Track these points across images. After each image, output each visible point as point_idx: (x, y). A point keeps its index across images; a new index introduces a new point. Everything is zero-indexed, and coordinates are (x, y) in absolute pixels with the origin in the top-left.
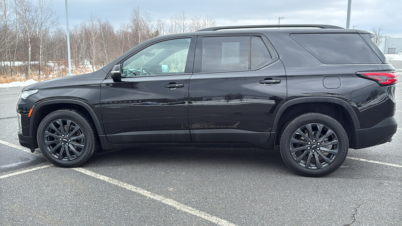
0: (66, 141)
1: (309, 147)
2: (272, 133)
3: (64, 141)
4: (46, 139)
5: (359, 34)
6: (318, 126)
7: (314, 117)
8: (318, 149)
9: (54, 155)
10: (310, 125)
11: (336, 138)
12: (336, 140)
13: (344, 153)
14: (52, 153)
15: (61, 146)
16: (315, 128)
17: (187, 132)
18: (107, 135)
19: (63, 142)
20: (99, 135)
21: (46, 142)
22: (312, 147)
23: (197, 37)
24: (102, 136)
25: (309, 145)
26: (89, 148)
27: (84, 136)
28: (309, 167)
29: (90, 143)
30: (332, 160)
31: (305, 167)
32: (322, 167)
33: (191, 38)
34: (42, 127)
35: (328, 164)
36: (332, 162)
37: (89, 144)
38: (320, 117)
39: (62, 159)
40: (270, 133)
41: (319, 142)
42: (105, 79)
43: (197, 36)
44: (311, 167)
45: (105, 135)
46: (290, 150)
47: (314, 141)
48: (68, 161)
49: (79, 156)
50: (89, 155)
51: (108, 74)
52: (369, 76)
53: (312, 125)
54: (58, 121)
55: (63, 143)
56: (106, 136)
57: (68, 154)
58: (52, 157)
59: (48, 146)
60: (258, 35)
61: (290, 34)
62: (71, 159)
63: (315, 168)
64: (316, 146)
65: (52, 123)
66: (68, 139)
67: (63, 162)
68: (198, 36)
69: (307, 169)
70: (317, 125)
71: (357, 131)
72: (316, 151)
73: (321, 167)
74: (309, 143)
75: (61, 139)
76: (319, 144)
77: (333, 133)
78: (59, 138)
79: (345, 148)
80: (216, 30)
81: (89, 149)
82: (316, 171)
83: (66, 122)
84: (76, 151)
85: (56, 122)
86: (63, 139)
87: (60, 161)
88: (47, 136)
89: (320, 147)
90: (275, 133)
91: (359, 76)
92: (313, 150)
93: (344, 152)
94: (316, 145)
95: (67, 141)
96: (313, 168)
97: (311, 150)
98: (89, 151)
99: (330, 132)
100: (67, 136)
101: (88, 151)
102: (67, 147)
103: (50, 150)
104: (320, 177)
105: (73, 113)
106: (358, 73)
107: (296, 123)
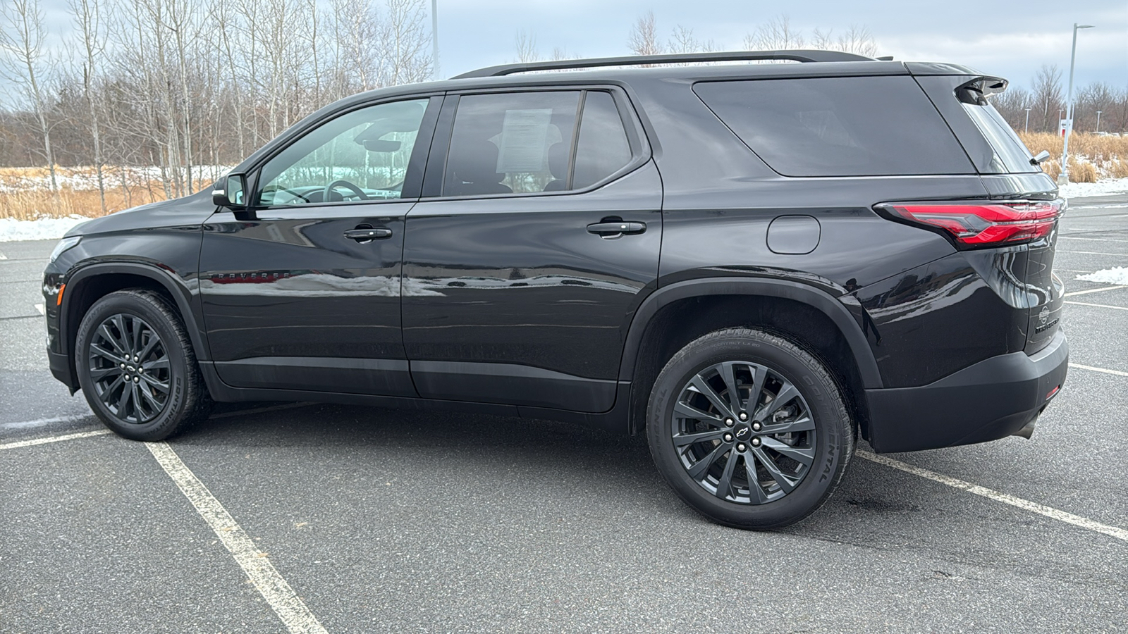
1: (727, 433)
2: (620, 382)
3: (130, 372)
4: (92, 363)
5: (913, 76)
6: (753, 371)
7: (739, 340)
9: (110, 405)
11: (807, 412)
13: (830, 461)
14: (106, 401)
15: (123, 384)
18: (215, 362)
19: (127, 374)
20: (200, 362)
22: (738, 435)
23: (446, 95)
25: (727, 429)
26: (179, 393)
27: (168, 360)
28: (727, 495)
31: (718, 496)
33: (428, 100)
38: (757, 342)
40: (616, 382)
43: (446, 91)
44: (732, 497)
45: (212, 362)
47: (743, 416)
48: (139, 424)
49: (160, 413)
50: (179, 413)
52: (917, 216)
54: (114, 318)
55: (127, 377)
56: (214, 364)
57: (138, 406)
58: (106, 409)
59: (97, 382)
61: (694, 83)
62: (143, 420)
63: (747, 500)
64: (749, 432)
65: (105, 324)
66: (137, 367)
68: (448, 93)
69: (723, 502)
70: (750, 367)
73: (762, 500)
75: (123, 365)
77: (798, 397)
79: (835, 446)
80: (505, 75)
81: (178, 397)
82: (749, 510)
84: (152, 400)
86: (128, 367)
87: (121, 423)
88: (95, 355)
89: (763, 435)
90: (629, 383)
91: (884, 214)
92: (742, 444)
94: (749, 429)
96: (738, 499)
97: (735, 445)
98: (180, 401)
99: (788, 389)
101: (176, 400)
102: (135, 388)
103: (102, 393)
104: (757, 531)
105: (146, 299)
106: (881, 205)
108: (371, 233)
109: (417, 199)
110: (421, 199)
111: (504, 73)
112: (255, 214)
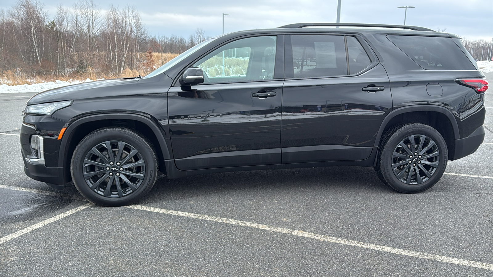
0: (116, 171)
2: (374, 147)
3: (113, 171)
7: (418, 127)
8: (419, 162)
9: (98, 191)
10: (413, 136)
12: (437, 152)
16: (417, 140)
17: (278, 151)
18: (175, 160)
19: (111, 173)
20: (165, 160)
21: (85, 173)
22: (414, 161)
23: (284, 35)
24: (169, 161)
26: (151, 178)
27: (144, 162)
29: (152, 171)
30: (432, 174)
32: (422, 181)
33: (276, 36)
34: (80, 153)
35: (429, 178)
36: (433, 175)
37: (151, 173)
39: (110, 196)
40: (372, 147)
41: (420, 155)
42: (171, 86)
43: (284, 33)
45: (173, 160)
46: (391, 165)
48: (119, 197)
51: (174, 80)
53: (415, 136)
55: (111, 174)
56: (174, 160)
58: (95, 193)
59: (88, 180)
60: (354, 35)
64: (417, 159)
66: (119, 168)
67: (112, 200)
71: (457, 141)
72: (417, 165)
74: (411, 156)
75: (108, 168)
76: (420, 157)
77: (435, 145)
78: (105, 167)
83: (118, 145)
84: (130, 183)
85: (101, 145)
87: (107, 199)
90: (377, 147)
93: (444, 163)
95: (118, 170)
98: (151, 181)
100: (118, 163)
101: (149, 181)
102: (117, 178)
103: (91, 185)
106: (458, 80)
107: (399, 135)
108: (269, 94)
109: (283, 79)
110: (285, 79)
111: (301, 27)
112: (191, 87)
